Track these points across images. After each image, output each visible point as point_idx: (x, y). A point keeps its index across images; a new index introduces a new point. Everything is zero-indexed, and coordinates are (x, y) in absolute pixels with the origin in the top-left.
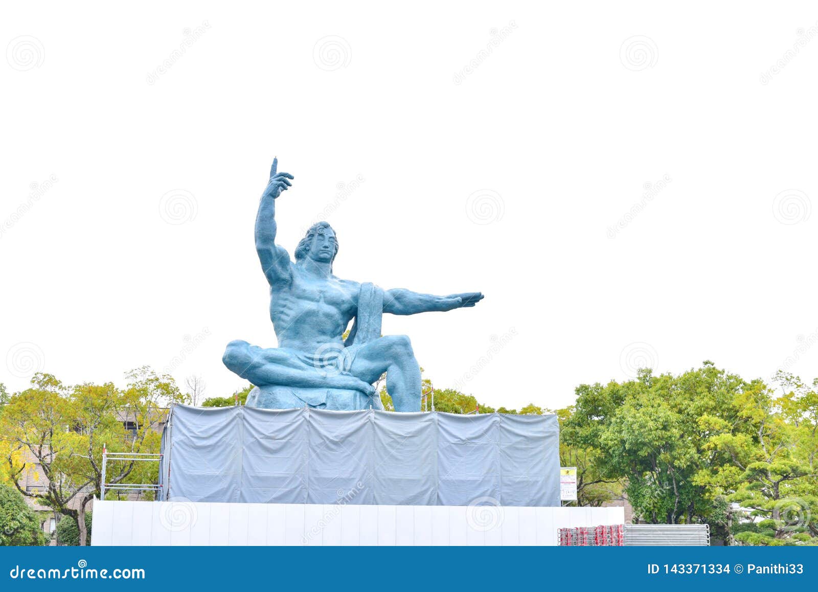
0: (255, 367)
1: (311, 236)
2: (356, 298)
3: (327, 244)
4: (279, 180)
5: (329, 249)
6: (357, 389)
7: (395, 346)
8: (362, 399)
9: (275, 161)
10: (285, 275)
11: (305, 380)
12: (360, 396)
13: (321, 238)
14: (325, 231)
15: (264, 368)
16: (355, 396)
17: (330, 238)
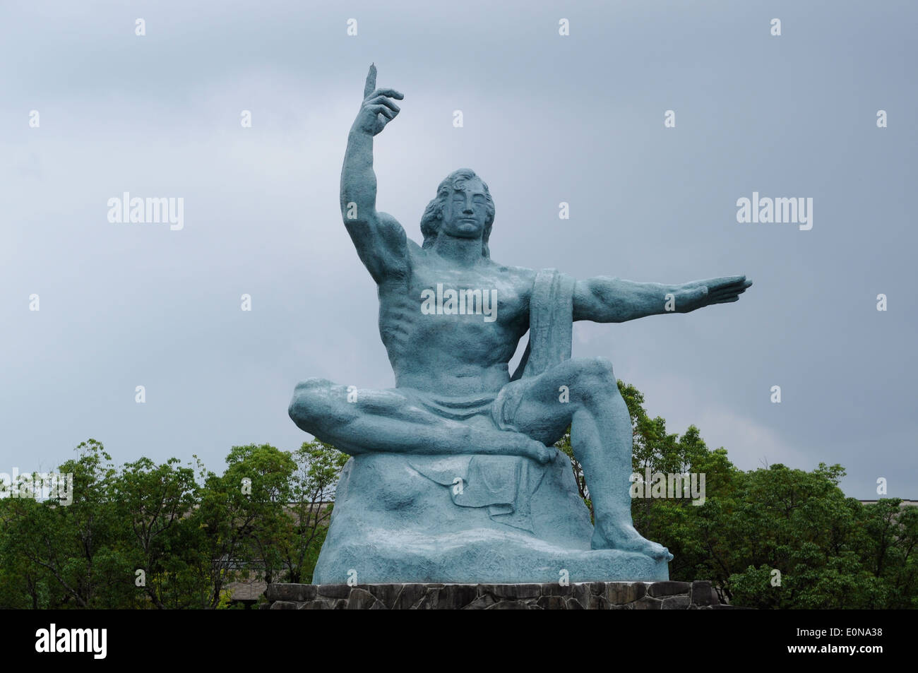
0: (341, 422)
1: (443, 194)
2: (526, 299)
3: (470, 206)
4: (379, 103)
5: (473, 216)
6: (524, 454)
7: (582, 376)
8: (532, 469)
9: (373, 71)
10: (398, 265)
11: (432, 442)
12: (528, 465)
13: (459, 196)
14: (467, 184)
15: (356, 424)
16: (519, 466)
17: (476, 195)
